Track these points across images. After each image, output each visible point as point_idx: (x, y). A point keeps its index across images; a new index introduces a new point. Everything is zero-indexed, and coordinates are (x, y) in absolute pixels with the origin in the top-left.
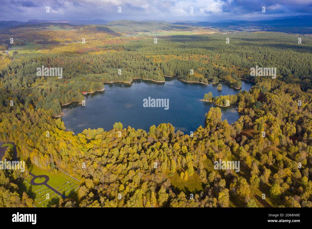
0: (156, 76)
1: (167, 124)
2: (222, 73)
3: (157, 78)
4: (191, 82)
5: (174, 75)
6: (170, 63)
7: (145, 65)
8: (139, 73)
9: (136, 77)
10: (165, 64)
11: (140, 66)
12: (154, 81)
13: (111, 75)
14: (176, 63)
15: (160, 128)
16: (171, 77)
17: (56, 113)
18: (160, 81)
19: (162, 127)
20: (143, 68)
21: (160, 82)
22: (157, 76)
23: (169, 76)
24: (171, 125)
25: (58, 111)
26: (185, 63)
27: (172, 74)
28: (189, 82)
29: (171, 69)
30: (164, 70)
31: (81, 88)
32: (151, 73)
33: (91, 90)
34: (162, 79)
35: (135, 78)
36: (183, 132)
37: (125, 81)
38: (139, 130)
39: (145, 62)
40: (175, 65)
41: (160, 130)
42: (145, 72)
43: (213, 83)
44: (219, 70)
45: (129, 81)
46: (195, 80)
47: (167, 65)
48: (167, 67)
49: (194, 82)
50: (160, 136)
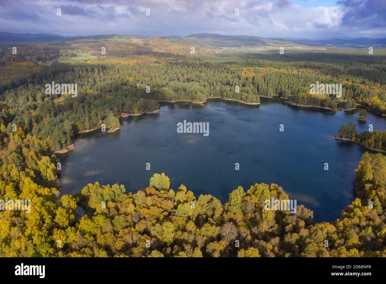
0: (245, 94)
1: (270, 185)
2: (359, 93)
3: (247, 97)
4: (306, 106)
5: (275, 95)
6: (269, 77)
7: (228, 78)
8: (218, 88)
9: (212, 95)
10: (261, 79)
11: (221, 79)
12: (243, 102)
13: (174, 91)
14: (278, 77)
15: (253, 193)
16: (270, 98)
17: (58, 146)
18: (252, 102)
19: (259, 192)
20: (225, 83)
21: (252, 104)
22: (247, 94)
23: (267, 95)
24: (281, 189)
25: (63, 142)
26: (294, 78)
27: (272, 94)
28: (302, 105)
29: (270, 85)
30: (258, 86)
31: (121, 107)
32: (238, 90)
33: (136, 110)
34: (255, 100)
35: (211, 97)
36: (312, 212)
37: (195, 100)
38: (204, 198)
39: (229, 76)
40: (278, 80)
41: (255, 200)
42: (228, 88)
43: (345, 110)
44: (355, 89)
45: (200, 101)
46: (314, 103)
47: (264, 80)
48: (263, 82)
49: (311, 106)
50: (253, 216)
